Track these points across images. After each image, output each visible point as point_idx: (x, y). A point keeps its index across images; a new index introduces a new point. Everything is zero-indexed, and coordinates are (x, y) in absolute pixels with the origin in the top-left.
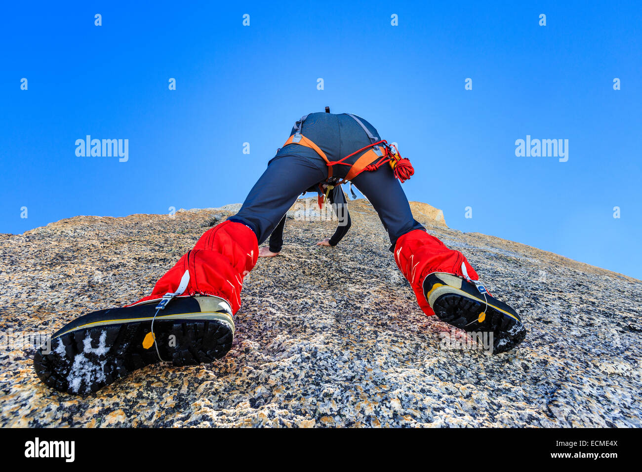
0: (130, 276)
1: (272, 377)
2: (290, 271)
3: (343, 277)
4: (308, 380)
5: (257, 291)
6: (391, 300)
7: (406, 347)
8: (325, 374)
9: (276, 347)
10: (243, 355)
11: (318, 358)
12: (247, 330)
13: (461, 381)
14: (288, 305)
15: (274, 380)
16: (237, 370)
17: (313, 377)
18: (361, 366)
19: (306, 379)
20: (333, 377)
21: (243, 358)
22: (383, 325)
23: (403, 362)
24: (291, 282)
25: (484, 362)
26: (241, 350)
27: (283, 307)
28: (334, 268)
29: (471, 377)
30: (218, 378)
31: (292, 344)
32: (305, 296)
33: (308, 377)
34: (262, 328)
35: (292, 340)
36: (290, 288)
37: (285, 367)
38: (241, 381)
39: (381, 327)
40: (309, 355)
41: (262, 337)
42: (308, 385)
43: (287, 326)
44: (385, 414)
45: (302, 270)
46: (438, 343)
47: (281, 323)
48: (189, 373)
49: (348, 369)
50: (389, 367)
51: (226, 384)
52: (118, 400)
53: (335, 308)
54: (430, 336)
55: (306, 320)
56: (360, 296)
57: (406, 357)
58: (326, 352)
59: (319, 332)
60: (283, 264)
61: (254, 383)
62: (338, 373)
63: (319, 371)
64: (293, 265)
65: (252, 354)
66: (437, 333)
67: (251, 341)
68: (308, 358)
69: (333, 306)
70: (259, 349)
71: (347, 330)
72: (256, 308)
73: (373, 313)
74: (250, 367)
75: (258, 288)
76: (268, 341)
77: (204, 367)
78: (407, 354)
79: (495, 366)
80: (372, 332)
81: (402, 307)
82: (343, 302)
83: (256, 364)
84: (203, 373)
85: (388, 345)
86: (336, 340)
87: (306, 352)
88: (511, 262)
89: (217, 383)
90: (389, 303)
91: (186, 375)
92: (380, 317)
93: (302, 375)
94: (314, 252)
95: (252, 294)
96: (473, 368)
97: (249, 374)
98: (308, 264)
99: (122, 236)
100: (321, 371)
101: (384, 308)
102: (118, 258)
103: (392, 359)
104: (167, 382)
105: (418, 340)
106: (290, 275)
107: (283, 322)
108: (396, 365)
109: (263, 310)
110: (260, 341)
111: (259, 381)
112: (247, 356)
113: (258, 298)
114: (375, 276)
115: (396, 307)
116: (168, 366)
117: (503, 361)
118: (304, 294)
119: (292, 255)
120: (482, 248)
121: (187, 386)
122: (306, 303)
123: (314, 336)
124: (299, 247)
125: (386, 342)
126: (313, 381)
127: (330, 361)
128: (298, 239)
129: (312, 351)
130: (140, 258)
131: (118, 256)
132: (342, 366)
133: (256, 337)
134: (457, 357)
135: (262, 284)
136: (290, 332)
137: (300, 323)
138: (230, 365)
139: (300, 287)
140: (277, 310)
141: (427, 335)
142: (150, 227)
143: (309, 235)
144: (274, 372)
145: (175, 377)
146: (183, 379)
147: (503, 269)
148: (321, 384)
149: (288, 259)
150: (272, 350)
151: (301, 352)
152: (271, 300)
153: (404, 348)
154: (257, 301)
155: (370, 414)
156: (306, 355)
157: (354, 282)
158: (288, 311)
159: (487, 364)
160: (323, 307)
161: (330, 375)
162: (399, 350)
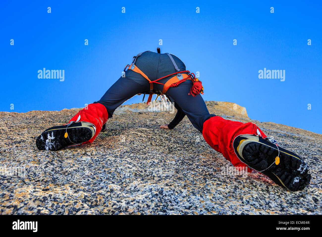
0: (28, 147)
1: (130, 207)
2: (141, 143)
3: (179, 147)
4: (157, 209)
5: (119, 155)
6: (214, 160)
7: (227, 188)
8: (170, 205)
9: (133, 189)
10: (109, 194)
11: (164, 195)
12: (111, 179)
13: (270, 209)
14: (141, 163)
15: (132, 208)
16: (104, 203)
17: (161, 207)
18: (196, 199)
19: (156, 208)
20: (176, 207)
21: (109, 195)
22: (210, 175)
23: (226, 197)
24: (143, 150)
25: (285, 197)
26: (107, 190)
27: (137, 165)
28: (172, 141)
29: (276, 207)
30: (90, 208)
31: (145, 186)
32: (153, 158)
33: (157, 207)
34: (122, 177)
35: (144, 184)
36: (142, 153)
37: (140, 200)
38: (107, 210)
39: (208, 176)
40: (158, 193)
41: (123, 183)
42: (157, 212)
43: (140, 176)
45: (150, 143)
46: (250, 185)
47: (136, 174)
48: (69, 205)
49: (186, 201)
50: (216, 200)
51: (97, 212)
53: (174, 165)
54: (244, 181)
55: (154, 172)
56: (192, 158)
57: (228, 194)
58: (170, 191)
59: (164, 179)
60: (137, 139)
61: (117, 211)
62: (179, 204)
63: (165, 203)
64: (144, 139)
65: (116, 193)
66: (249, 179)
67: (114, 185)
68: (157, 195)
69: (173, 164)
70: (120, 190)
71: (184, 178)
72: (118, 165)
73: (202, 167)
74: (114, 201)
75: (119, 153)
76: (127, 185)
77: (80, 201)
78: (229, 192)
79: (293, 200)
80: (202, 179)
81: (223, 164)
82: (180, 161)
83: (118, 199)
84: (80, 204)
85: (215, 187)
86: (176, 184)
87: (155, 191)
88: (296, 139)
89: (90, 211)
90: (213, 161)
91: (67, 206)
92: (207, 170)
93: (153, 205)
94: (158, 132)
95: (115, 156)
96: (277, 201)
97: (113, 205)
98: (154, 139)
99: (23, 124)
100: (166, 203)
101: (210, 165)
102: (20, 137)
103: (218, 195)
104: (53, 210)
105: (236, 183)
106: (141, 146)
107: (138, 173)
108: (221, 199)
109: (123, 166)
110: (121, 185)
111: (121, 210)
112: (112, 194)
113: (119, 159)
114: (202, 146)
115: (218, 164)
116: (54, 200)
117: (298, 197)
118: (152, 157)
119: (142, 133)
120: (275, 131)
122: (154, 162)
123: (160, 182)
124: (148, 129)
125: (213, 184)
126: (160, 209)
127: (173, 196)
128: (146, 125)
129: (160, 191)
130: (35, 137)
131: (21, 136)
132: (182, 200)
133: (118, 182)
134: (265, 194)
135: (122, 150)
136: (143, 180)
137: (150, 174)
138: (100, 200)
139: (149, 153)
140: (133, 166)
141: (242, 181)
142: (43, 119)
143: (154, 123)
144: (132, 203)
145: (59, 208)
146: (64, 209)
147: (290, 143)
148: (167, 211)
149: (140, 136)
150: (130, 190)
151: (151, 191)
152: (129, 160)
153: (226, 189)
154: (118, 161)
156: (155, 193)
157: (187, 150)
158: (141, 167)
159: (287, 198)
160: (166, 164)
161: (174, 206)
162: (223, 190)
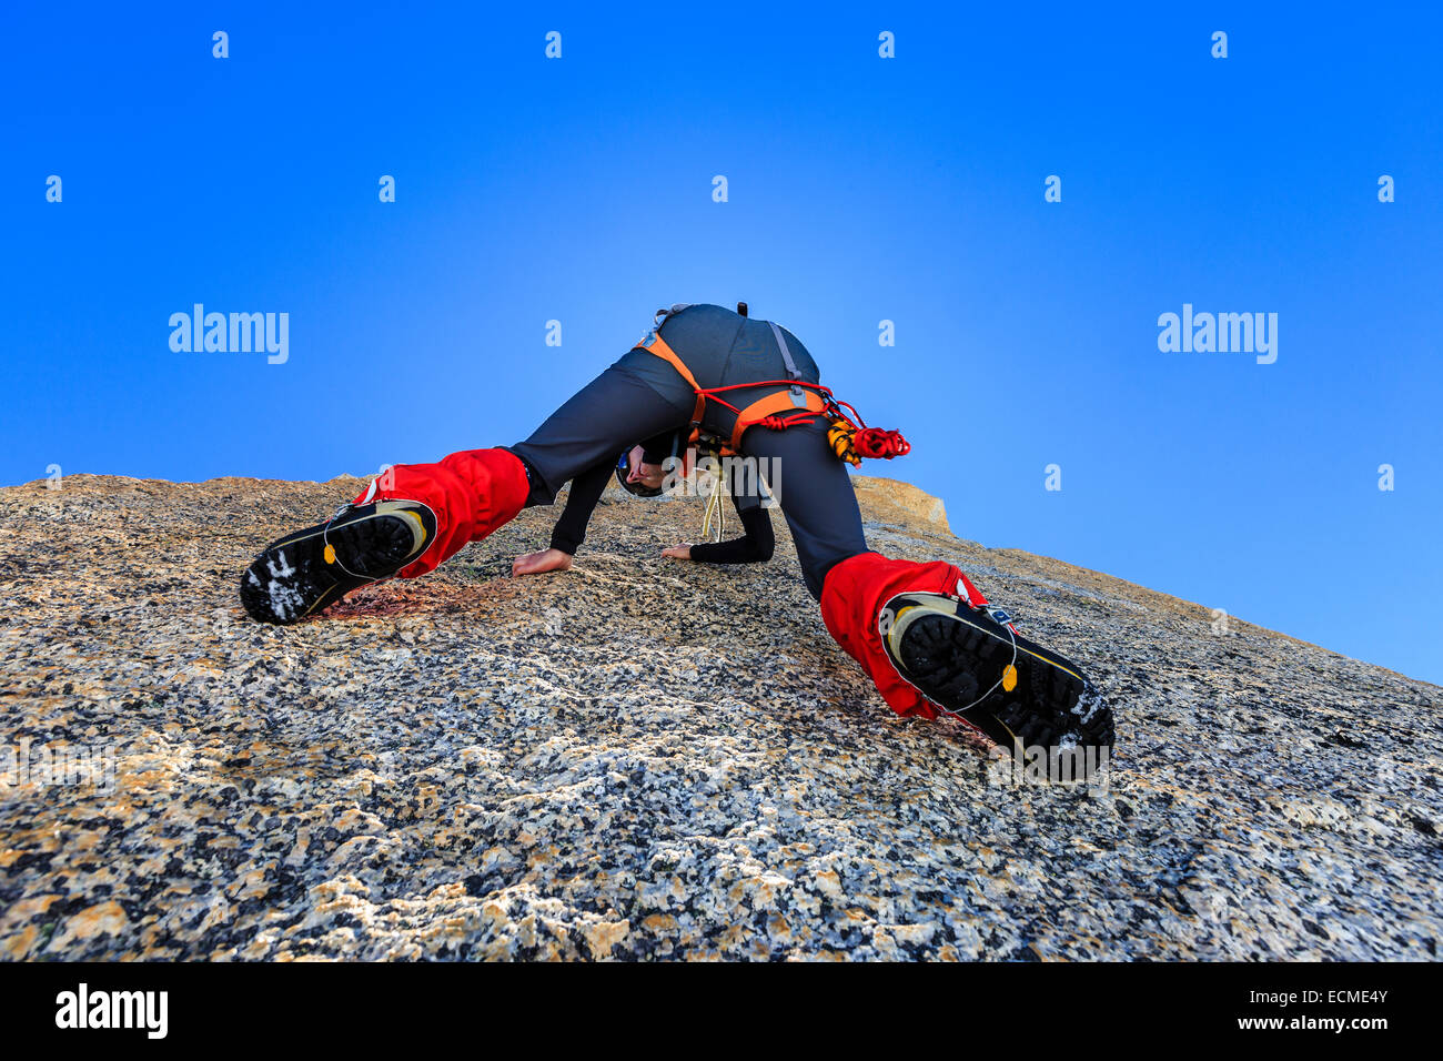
0: (193, 608)
1: (529, 826)
2: (593, 604)
3: (717, 623)
4: (618, 834)
5: (510, 644)
6: (825, 669)
7: (855, 766)
8: (662, 821)
9: (544, 763)
10: (461, 779)
11: (646, 785)
12: (475, 726)
13: (983, 838)
14: (583, 676)
15: (533, 832)
16: (441, 813)
17: (631, 827)
18: (749, 803)
19: (613, 832)
20: (681, 828)
21: (460, 786)
22: (804, 720)
23: (849, 798)
24: (595, 629)
25: (1034, 799)
26: (456, 768)
27: (570, 680)
28: (696, 603)
29: (1004, 830)
30: (389, 830)
31: (585, 755)
32: (625, 658)
33: (618, 827)
34: (513, 721)
35: (585, 749)
36: (590, 641)
37: (563, 803)
38: (448, 838)
39: (800, 724)
40: (625, 779)
41: (513, 741)
42: (617, 844)
43: (576, 717)
44: (802, 908)
45: (621, 605)
46: (930, 758)
47: (563, 711)
48: (314, 818)
49: (716, 809)
50: (814, 805)
51: (410, 843)
52: (109, 879)
53: (694, 683)
54: (912, 744)
55: (622, 706)
56: (754, 661)
57: (855, 786)
58: (667, 773)
59: (653, 731)
60: (578, 590)
61: (482, 842)
62: (692, 820)
63: (647, 814)
64: (601, 592)
65: (484, 777)
66: (928, 737)
67: (482, 749)
68: (622, 785)
69: (691, 679)
70: (502, 767)
71: (720, 728)
72: (503, 679)
73: (782, 694)
74: (474, 806)
75: (514, 638)
76: (527, 749)
77: (356, 804)
78: (859, 781)
79: (1056, 809)
80: (778, 733)
81: (851, 686)
82: (713, 672)
83: (491, 799)
84: (353, 817)
85: (816, 761)
86: (692, 749)
87: (619, 772)
88: (1089, 607)
89: (387, 841)
90: (821, 676)
91: (307, 822)
92: (798, 703)
93: (605, 822)
94: (653, 570)
95: (496, 648)
96: (1009, 812)
97: (470, 821)
98: (638, 593)
99: (186, 524)
100: (650, 813)
101: (809, 686)
102: (170, 570)
103: (824, 789)
104: (253, 837)
105: (883, 750)
106: (591, 615)
107: (568, 710)
108: (831, 803)
109: (521, 683)
110: (507, 749)
111: (496, 836)
112: (471, 781)
113: (510, 657)
114: (791, 622)
115: (836, 684)
116: (261, 800)
117: (1074, 799)
118: (624, 654)
119: (600, 573)
120: (1027, 578)
122: (627, 672)
123: (640, 740)
124: (620, 559)
125: (811, 753)
126: (629, 836)
127: (674, 792)
128: (618, 545)
129: (632, 771)
130: (226, 571)
131: (172, 565)
132: (702, 804)
133: (498, 740)
134: (971, 788)
135: (523, 629)
136: (582, 732)
137: (608, 713)
138: (426, 801)
139: (616, 640)
140: (555, 685)
141: (906, 742)
142: (261, 507)
143: (644, 537)
144: (534, 815)
145: (277, 827)
146: (296, 831)
147: (1071, 620)
148: (650, 842)
149: (590, 582)
150: (534, 769)
151: (605, 773)
152: (543, 662)
153: (853, 768)
154: (507, 665)
155: (767, 907)
156: (617, 777)
157: (741, 633)
158: (581, 689)
159: (1040, 804)
160: (667, 681)
161: (674, 824)
162: (841, 773)
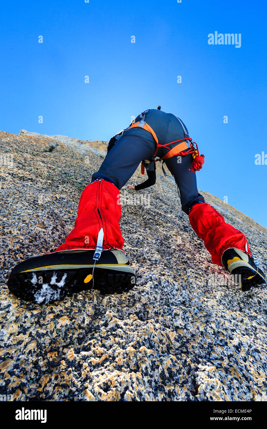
1: (142, 297)
7: (202, 282)
8: (169, 298)
11: (162, 286)
15: (144, 300)
18: (187, 295)
22: (185, 262)
23: (204, 293)
33: (162, 300)
42: (163, 305)
44: (210, 331)
49: (179, 295)
52: (61, 308)
53: (155, 244)
57: (204, 289)
58: (165, 282)
61: (132, 300)
62: (175, 298)
85: (194, 280)
87: (155, 280)
100: (166, 296)
103: (199, 290)
108: (202, 295)
121: (96, 299)
125: (192, 277)
126: (165, 303)
127: (169, 288)
132: (176, 293)
144: (143, 294)
155: (202, 331)
156: (155, 283)
161: (172, 299)
162: (200, 284)
